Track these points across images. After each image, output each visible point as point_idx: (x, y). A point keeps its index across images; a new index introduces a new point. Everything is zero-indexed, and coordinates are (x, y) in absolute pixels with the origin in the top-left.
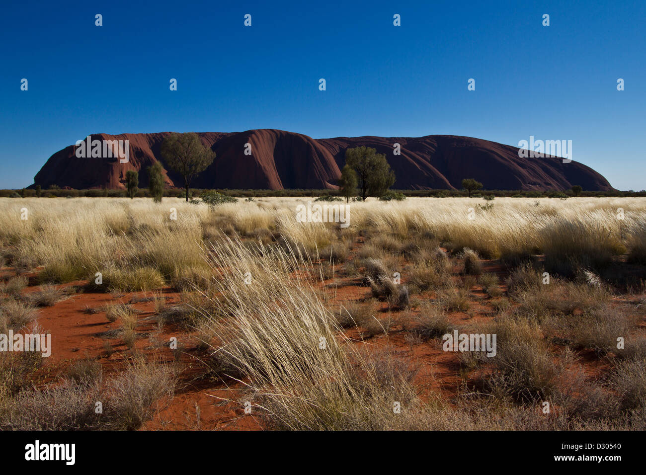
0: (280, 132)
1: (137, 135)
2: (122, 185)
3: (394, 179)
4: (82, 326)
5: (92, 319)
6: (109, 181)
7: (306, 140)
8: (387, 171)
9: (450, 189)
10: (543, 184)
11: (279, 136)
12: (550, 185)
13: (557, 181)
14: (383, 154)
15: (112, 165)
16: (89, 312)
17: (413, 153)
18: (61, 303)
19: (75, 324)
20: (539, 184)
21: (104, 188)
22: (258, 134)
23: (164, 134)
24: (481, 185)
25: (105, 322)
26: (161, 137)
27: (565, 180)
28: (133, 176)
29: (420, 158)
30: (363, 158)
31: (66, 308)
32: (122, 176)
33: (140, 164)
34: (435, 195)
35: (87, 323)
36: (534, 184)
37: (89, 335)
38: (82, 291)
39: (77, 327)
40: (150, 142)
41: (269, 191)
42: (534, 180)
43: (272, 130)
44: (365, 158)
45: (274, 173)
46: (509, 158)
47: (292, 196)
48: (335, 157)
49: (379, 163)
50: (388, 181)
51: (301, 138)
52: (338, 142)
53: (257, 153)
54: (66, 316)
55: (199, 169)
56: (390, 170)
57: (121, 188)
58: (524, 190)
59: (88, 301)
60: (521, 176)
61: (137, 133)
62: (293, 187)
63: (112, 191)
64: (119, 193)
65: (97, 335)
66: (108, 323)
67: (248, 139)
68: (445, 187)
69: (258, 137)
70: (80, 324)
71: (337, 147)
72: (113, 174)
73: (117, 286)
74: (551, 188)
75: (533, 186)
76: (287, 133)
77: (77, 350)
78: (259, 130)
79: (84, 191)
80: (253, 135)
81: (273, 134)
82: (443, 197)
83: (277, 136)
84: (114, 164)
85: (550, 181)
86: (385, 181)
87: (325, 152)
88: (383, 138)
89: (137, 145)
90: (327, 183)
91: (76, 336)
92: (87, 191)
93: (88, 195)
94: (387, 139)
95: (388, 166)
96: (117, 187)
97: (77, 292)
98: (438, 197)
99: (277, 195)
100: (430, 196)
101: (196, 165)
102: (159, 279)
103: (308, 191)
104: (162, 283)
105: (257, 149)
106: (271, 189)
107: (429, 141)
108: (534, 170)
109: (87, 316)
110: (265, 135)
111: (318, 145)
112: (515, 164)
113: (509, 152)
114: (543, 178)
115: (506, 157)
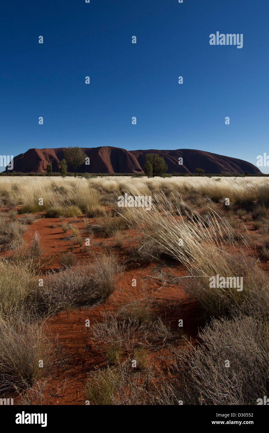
0: (113, 148)
1: (50, 149)
2: (43, 171)
3: (167, 168)
4: (51, 234)
5: (54, 231)
6: (38, 169)
7: (124, 151)
8: (164, 164)
9: (189, 173)
10: (230, 171)
11: (112, 149)
12: (234, 171)
13: (236, 169)
14: (162, 157)
15: (39, 162)
16: (51, 227)
17: (172, 157)
18: (36, 222)
19: (47, 233)
20: (228, 171)
21: (35, 172)
22: (103, 148)
23: (62, 148)
24: (204, 171)
25: (61, 232)
26: (61, 150)
27: (240, 169)
28: (50, 166)
29: (175, 159)
30: (153, 159)
31: (39, 225)
32: (43, 167)
33: (51, 162)
34: (183, 175)
35: (52, 233)
36: (226, 171)
37: (56, 239)
38: (44, 217)
39: (48, 234)
40: (56, 152)
41: (108, 174)
42: (226, 169)
43: (110, 147)
44: (154, 158)
45: (110, 166)
46: (215, 159)
47: (119, 176)
48: (137, 159)
49: (160, 161)
50: (164, 169)
51: (122, 151)
52: (138, 152)
53: (102, 157)
54: (41, 229)
55: (80, 164)
56: (165, 164)
57: (43, 172)
58: (222, 173)
59: (49, 222)
60: (221, 167)
61: (50, 148)
62: (119, 172)
63: (39, 173)
64: (43, 175)
65: (61, 239)
66: (63, 233)
67: (99, 151)
68: (187, 172)
69: (103, 150)
70: (50, 233)
71: (138, 154)
72: (39, 166)
73: (62, 215)
74: (234, 173)
75: (226, 172)
76: (116, 148)
77: (54, 247)
78: (103, 147)
79: (27, 174)
80: (101, 149)
81: (110, 148)
82: (187, 176)
83: (111, 149)
84: (40, 162)
85: (234, 170)
86: (163, 169)
87: (133, 157)
88: (159, 150)
89: (50, 154)
90: (133, 170)
91: (50, 239)
92: (29, 173)
93: (29, 175)
94: (160, 150)
95: (165, 162)
96: (41, 172)
97: (42, 217)
98: (185, 176)
99: (112, 175)
100: (181, 176)
101: (79, 162)
102: (79, 211)
103: (125, 174)
104: (81, 213)
105: (103, 155)
106: (109, 173)
107: (179, 152)
108: (226, 165)
109: (51, 229)
110: (106, 149)
111: (130, 154)
112: (218, 162)
113: (215, 157)
114: (230, 168)
115: (214, 159)
